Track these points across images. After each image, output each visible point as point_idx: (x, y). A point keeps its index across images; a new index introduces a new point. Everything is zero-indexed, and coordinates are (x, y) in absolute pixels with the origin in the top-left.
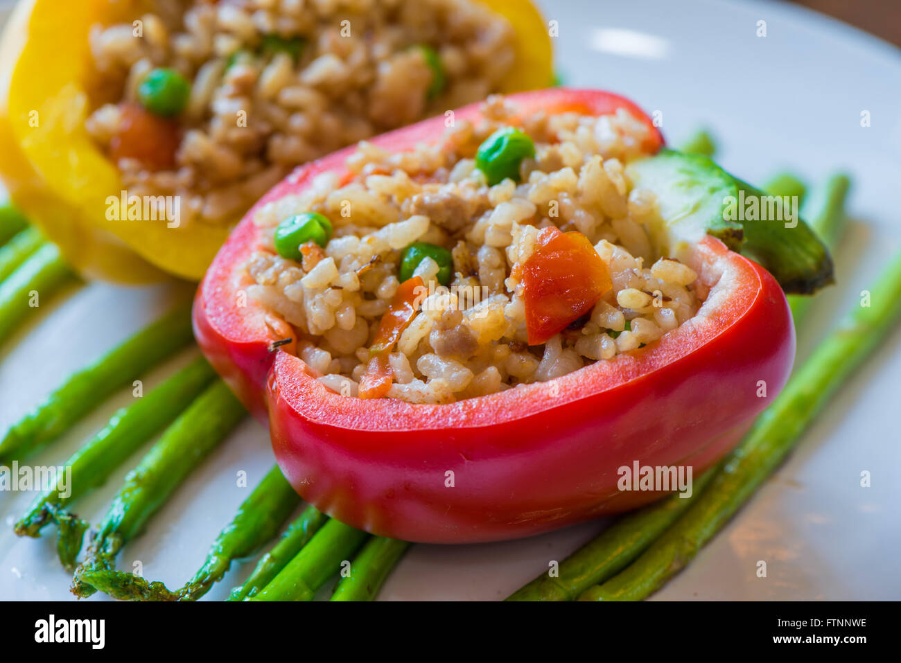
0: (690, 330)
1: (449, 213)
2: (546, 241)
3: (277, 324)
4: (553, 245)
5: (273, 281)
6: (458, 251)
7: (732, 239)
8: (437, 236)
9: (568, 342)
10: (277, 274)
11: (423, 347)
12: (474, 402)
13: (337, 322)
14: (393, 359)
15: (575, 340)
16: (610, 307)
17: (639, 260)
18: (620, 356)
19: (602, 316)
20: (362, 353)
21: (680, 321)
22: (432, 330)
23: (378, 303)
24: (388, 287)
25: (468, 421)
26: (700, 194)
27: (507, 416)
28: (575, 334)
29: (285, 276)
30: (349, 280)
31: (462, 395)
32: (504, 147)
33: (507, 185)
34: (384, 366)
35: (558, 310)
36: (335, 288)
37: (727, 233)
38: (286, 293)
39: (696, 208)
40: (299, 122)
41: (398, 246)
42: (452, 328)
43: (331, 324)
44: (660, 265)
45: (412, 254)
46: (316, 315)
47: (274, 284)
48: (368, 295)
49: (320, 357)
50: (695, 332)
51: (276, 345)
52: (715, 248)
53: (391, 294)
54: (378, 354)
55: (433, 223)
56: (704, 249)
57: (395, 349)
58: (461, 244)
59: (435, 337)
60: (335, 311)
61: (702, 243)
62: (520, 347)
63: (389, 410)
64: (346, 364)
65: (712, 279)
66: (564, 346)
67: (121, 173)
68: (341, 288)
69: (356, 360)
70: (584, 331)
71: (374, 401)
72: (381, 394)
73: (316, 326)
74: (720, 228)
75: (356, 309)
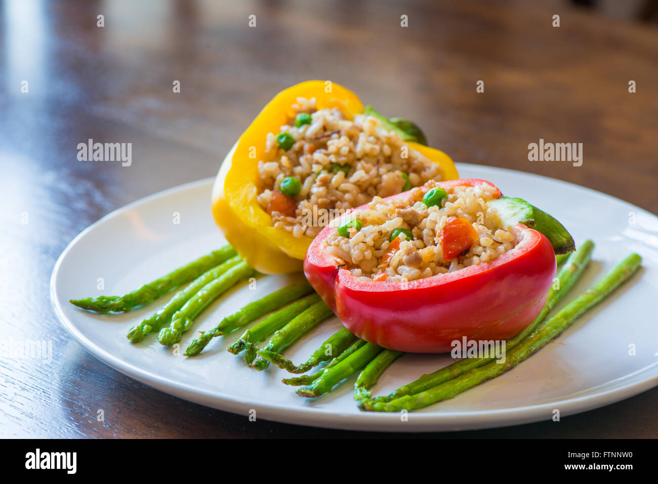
0: (511, 253)
1: (411, 216)
2: (451, 221)
3: (339, 260)
4: (454, 222)
5: (337, 243)
6: (415, 230)
7: (529, 224)
8: (406, 227)
9: (460, 262)
10: (339, 242)
11: (401, 263)
12: (421, 281)
13: (364, 257)
14: (387, 269)
15: (463, 260)
16: (477, 246)
17: (491, 231)
18: (482, 263)
19: (474, 249)
20: (374, 270)
21: (506, 250)
22: (403, 256)
23: (381, 251)
24: (385, 244)
25: (418, 286)
26: (517, 210)
27: (434, 284)
28: (463, 257)
29: (343, 242)
30: (369, 240)
31: (417, 279)
32: (434, 194)
33: (436, 207)
34: (384, 271)
35: (456, 247)
36: (363, 242)
37: (527, 223)
38: (343, 248)
39: (515, 214)
40: (347, 196)
41: (390, 229)
42: (412, 253)
43: (362, 258)
44: (498, 232)
45: (396, 232)
46: (355, 254)
47: (338, 246)
48: (378, 249)
49: (357, 271)
50: (513, 254)
51: (339, 266)
52: (522, 227)
53: (387, 247)
54: (381, 268)
55: (404, 221)
56: (517, 227)
57: (388, 266)
58: (416, 228)
59: (405, 258)
60: (363, 252)
61: (517, 225)
62: (440, 264)
63: (385, 284)
64: (368, 273)
65: (521, 238)
66: (459, 263)
67: (272, 217)
68: (366, 243)
69: (372, 272)
70: (467, 255)
71: (379, 282)
72: (383, 279)
73: (355, 259)
74: (525, 220)
75: (373, 253)
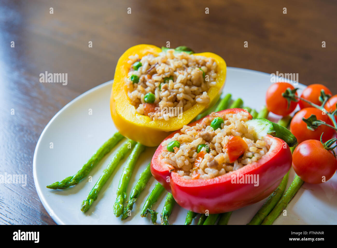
0: (268, 155)
1: (206, 136)
2: (231, 139)
3: (170, 166)
4: (233, 139)
5: (168, 157)
6: (210, 145)
7: (273, 135)
8: (204, 142)
9: (239, 161)
10: (169, 155)
11: (206, 167)
12: (220, 177)
13: (184, 163)
14: (199, 170)
15: (241, 161)
16: (248, 152)
17: (253, 141)
18: (253, 163)
19: (247, 154)
21: (265, 153)
22: (207, 162)
23: (193, 159)
24: (195, 155)
25: (219, 181)
26: (263, 126)
28: (240, 159)
29: (171, 155)
30: (186, 154)
31: (217, 176)
32: (217, 121)
33: (219, 129)
34: (197, 172)
35: (236, 154)
36: (183, 156)
37: (272, 133)
38: (171, 159)
39: (263, 129)
41: (196, 145)
42: (212, 161)
43: (183, 164)
44: (257, 142)
45: (200, 146)
46: (179, 163)
47: (168, 158)
48: (190, 157)
49: (181, 172)
50: (269, 155)
51: (171, 171)
52: (270, 137)
53: (196, 156)
54: (195, 170)
55: (203, 139)
56: (267, 137)
57: (199, 168)
59: (208, 164)
60: (183, 161)
61: (266, 136)
62: (228, 164)
63: (200, 181)
64: (188, 173)
65: (270, 144)
66: (239, 163)
68: (184, 156)
69: (190, 172)
70: (243, 158)
71: (196, 180)
72: (197, 178)
73: (180, 165)
74: (270, 132)
75: (189, 161)
